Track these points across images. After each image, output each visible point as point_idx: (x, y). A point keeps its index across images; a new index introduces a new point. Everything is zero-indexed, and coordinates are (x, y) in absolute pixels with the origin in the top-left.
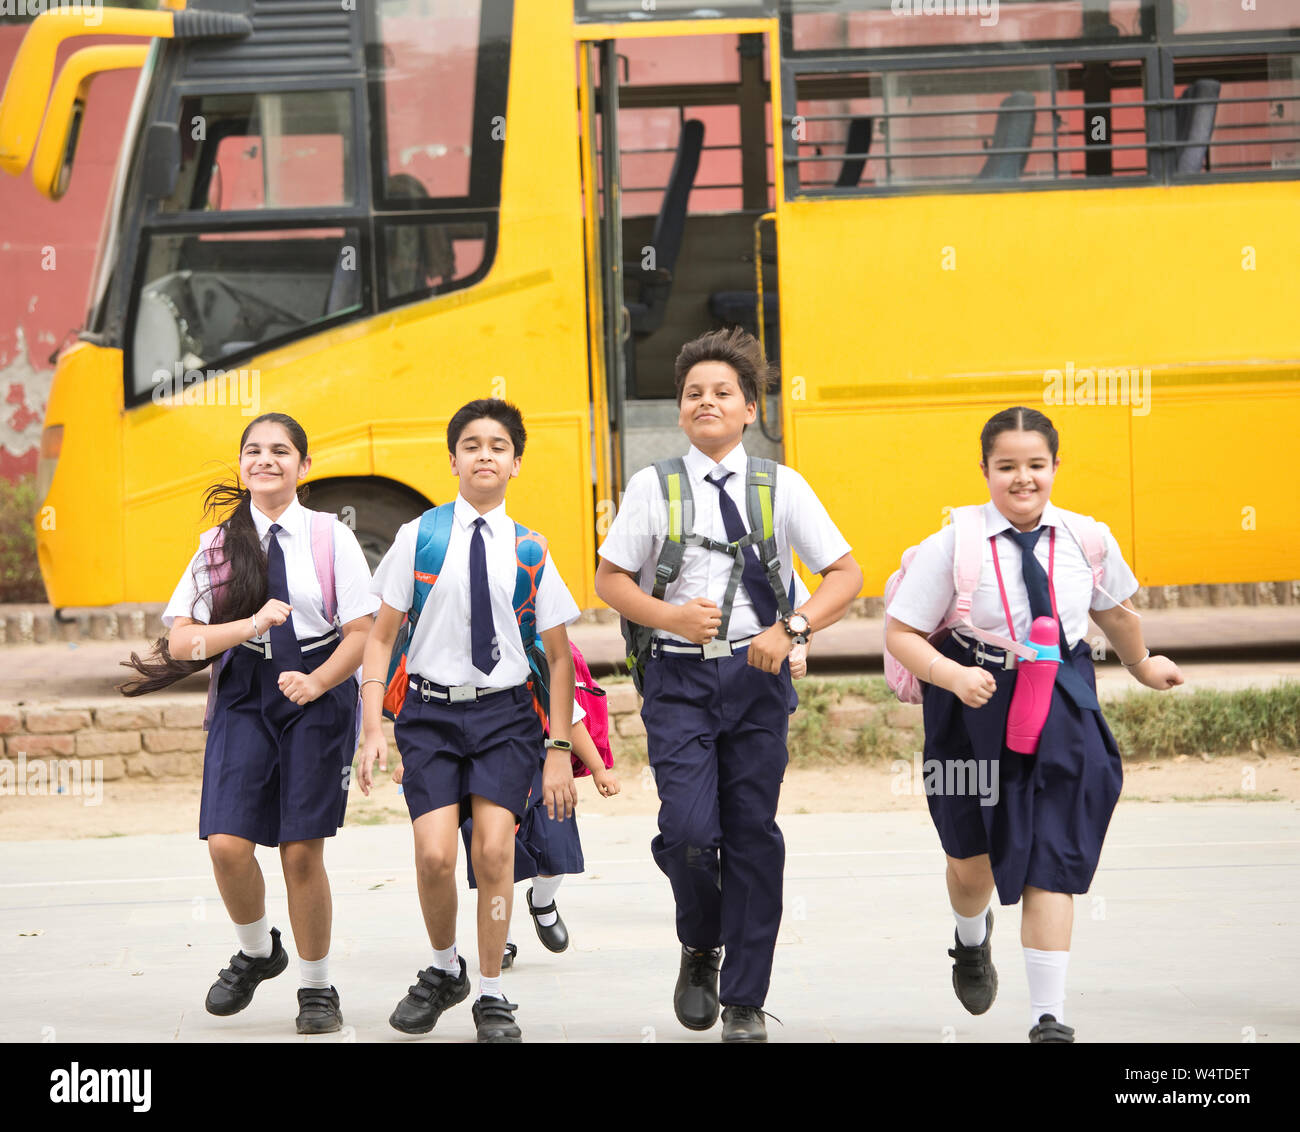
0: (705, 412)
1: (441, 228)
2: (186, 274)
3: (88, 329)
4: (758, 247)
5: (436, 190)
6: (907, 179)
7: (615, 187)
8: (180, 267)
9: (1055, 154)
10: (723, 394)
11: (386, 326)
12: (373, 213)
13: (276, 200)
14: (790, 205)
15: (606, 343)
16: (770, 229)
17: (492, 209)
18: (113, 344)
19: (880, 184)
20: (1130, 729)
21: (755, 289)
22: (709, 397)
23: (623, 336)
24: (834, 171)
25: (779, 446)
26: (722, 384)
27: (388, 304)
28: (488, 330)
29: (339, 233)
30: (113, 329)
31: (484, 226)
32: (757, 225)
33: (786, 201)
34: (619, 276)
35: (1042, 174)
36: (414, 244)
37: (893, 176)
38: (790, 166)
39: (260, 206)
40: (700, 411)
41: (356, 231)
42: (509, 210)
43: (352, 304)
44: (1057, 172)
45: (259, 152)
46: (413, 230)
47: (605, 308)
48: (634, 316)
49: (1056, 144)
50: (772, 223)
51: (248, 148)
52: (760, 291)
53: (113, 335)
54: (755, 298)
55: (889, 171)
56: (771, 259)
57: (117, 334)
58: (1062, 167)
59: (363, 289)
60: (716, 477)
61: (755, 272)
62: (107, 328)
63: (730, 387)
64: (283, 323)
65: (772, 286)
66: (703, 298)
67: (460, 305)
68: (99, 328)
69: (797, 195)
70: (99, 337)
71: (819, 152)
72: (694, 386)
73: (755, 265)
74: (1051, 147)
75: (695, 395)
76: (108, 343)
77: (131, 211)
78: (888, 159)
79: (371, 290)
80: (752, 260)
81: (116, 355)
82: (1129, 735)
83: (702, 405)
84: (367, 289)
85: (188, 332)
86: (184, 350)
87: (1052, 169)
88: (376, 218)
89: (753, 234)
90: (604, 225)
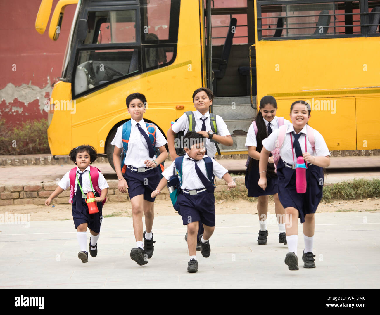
0: (201, 103)
1: (162, 48)
2: (91, 62)
3: (62, 77)
4: (250, 54)
5: (160, 38)
6: (292, 35)
7: (210, 37)
8: (90, 60)
9: (335, 28)
10: (204, 98)
11: (145, 76)
12: (142, 44)
13: (114, 41)
14: (259, 42)
15: (207, 81)
16: (254, 49)
17: (176, 43)
18: (68, 81)
19: (285, 36)
20: (355, 190)
21: (250, 66)
22: (201, 99)
23: (212, 79)
24: (273, 32)
25: (257, 110)
26: (204, 96)
27: (146, 70)
28: (174, 77)
29: (133, 50)
30: (69, 77)
31: (173, 48)
32: (250, 48)
33: (258, 41)
34: (211, 62)
35: (331, 33)
36: (154, 53)
37: (289, 34)
38: (260, 31)
39: (110, 43)
40: (199, 103)
41: (137, 50)
42: (180, 44)
43: (136, 70)
44: (335, 33)
45: (110, 28)
46: (154, 49)
47: (207, 71)
48: (216, 74)
49: (335, 25)
50: (254, 47)
51: (107, 26)
52: (251, 66)
53: (69, 79)
54: (249, 69)
55: (287, 33)
56: (254, 57)
57: (70, 79)
58: (336, 32)
59: (139, 66)
60: (203, 119)
61: (249, 61)
62: (67, 77)
63: (206, 96)
64: (117, 75)
65: (254, 65)
66: (237, 68)
67: (166, 70)
68: (64, 77)
69: (262, 39)
70: (65, 79)
71: (270, 27)
72: (197, 97)
73: (249, 59)
74: (334, 26)
75: (198, 99)
76: (67, 81)
77: (74, 44)
78: (287, 29)
79: (141, 66)
80: (249, 58)
81: (69, 84)
82: (354, 192)
83: (200, 101)
84: (140, 66)
85: (91, 78)
86: (89, 83)
87: (334, 32)
88: (142, 46)
89: (249, 50)
90: (207, 48)
